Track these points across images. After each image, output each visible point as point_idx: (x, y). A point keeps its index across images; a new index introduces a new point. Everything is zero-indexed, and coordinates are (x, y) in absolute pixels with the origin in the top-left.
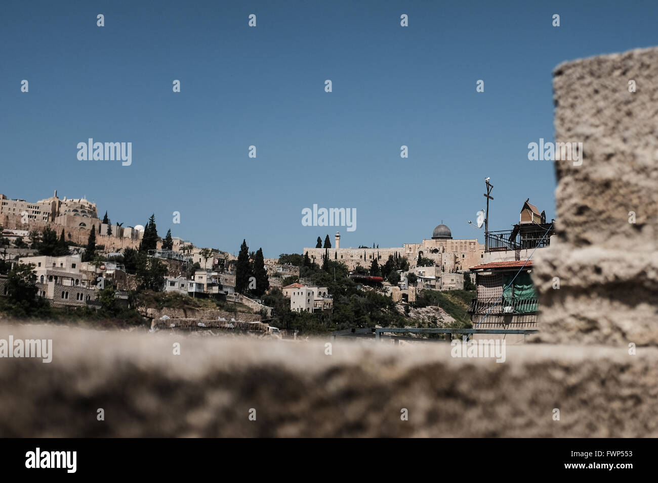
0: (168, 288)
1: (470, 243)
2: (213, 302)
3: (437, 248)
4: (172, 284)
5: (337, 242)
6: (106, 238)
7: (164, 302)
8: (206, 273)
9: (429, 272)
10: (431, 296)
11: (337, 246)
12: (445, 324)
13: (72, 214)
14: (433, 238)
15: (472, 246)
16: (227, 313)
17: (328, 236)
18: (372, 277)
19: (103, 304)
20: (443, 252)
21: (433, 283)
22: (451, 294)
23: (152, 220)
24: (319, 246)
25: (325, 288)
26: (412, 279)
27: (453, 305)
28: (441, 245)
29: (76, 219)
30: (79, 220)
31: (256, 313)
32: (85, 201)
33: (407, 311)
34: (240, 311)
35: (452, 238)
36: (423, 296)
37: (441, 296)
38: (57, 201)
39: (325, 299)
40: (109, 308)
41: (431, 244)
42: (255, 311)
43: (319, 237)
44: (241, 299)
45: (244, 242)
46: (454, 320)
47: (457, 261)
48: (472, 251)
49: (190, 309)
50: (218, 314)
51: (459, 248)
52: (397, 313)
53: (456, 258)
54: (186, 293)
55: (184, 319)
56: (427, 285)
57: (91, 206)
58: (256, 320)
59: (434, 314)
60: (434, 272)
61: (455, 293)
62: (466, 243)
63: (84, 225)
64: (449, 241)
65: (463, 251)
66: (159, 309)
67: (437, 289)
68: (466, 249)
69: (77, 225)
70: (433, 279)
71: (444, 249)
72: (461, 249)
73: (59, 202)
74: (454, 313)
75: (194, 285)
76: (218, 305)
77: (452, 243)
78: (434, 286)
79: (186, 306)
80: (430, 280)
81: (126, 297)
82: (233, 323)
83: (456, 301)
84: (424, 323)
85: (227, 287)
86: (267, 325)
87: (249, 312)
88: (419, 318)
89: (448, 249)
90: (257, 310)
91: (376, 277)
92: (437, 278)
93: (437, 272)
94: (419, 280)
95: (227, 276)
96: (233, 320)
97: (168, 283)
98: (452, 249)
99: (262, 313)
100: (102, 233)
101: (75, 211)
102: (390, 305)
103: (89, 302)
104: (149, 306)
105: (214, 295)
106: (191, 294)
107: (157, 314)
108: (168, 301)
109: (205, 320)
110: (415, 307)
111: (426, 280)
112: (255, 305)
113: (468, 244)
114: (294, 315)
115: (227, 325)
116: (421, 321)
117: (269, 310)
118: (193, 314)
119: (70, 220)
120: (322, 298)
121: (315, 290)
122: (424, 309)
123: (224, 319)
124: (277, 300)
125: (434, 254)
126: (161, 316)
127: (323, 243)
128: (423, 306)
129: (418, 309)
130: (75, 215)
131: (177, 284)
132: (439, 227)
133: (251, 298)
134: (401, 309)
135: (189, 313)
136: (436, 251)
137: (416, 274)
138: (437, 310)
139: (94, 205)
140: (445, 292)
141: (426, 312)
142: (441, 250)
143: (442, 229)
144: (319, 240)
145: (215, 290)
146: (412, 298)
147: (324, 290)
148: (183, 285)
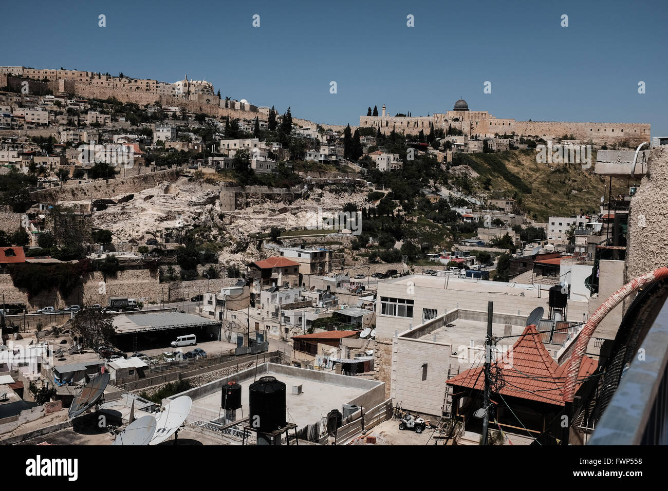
0: (308, 158)
1: (482, 114)
2: (334, 166)
3: (458, 117)
4: (310, 155)
5: (384, 111)
6: (225, 110)
7: (308, 167)
8: (327, 147)
9: (459, 140)
10: (461, 157)
11: (384, 114)
12: (473, 178)
13: (201, 93)
14: (454, 110)
15: (484, 116)
16: (343, 174)
17: (376, 107)
18: (421, 144)
19: (280, 171)
20: (462, 120)
21: (462, 148)
22: (475, 155)
23: (289, 111)
24: (369, 114)
25: (398, 155)
26: (448, 145)
27: (477, 163)
28: (461, 115)
29: (204, 97)
30: (206, 97)
31: (358, 173)
32: (206, 82)
33: (448, 168)
34: (350, 172)
35: (468, 110)
36: (456, 157)
37: (469, 157)
38: (187, 82)
39: (398, 163)
40: (283, 174)
41: (453, 114)
42: (357, 171)
43: (370, 108)
44: (348, 163)
45: (348, 126)
46: (478, 175)
47: (472, 127)
48: (484, 119)
49: (323, 172)
50: (338, 175)
51: (474, 117)
52: (442, 170)
53: (471, 125)
54: (317, 160)
55: (319, 178)
56: (459, 149)
57: (209, 85)
58: (358, 178)
59: (464, 171)
60: (463, 140)
61: (477, 155)
62: (479, 114)
63: (209, 101)
64: (466, 112)
65: (477, 120)
66: (306, 172)
67: (465, 152)
68: (479, 118)
69: (204, 101)
70: (462, 145)
71: (463, 118)
72: (475, 118)
73: (189, 83)
74: (478, 170)
75: (323, 156)
76: (337, 169)
77: (469, 113)
78: (463, 150)
79: (320, 170)
80: (460, 146)
81: (291, 167)
82: (347, 180)
83: (479, 161)
84: (459, 177)
85: (340, 156)
86: (365, 181)
87: (354, 173)
88: (455, 174)
89: (466, 118)
90: (358, 171)
91: (423, 144)
92: (466, 145)
93: (465, 139)
94: (453, 146)
95: (340, 149)
96: (346, 178)
97: (308, 155)
98: (469, 118)
99: (361, 173)
100: (221, 106)
101: (202, 90)
102: (437, 165)
103: (273, 170)
104: (300, 171)
105: (333, 161)
106: (320, 161)
107: (305, 175)
108: (310, 167)
109: (331, 178)
110: (452, 166)
111: (458, 146)
112: (357, 168)
113: (480, 115)
114: (381, 174)
115: (344, 182)
116: (457, 176)
117: (366, 170)
118: (324, 175)
119: (200, 97)
120: (396, 162)
121: (391, 156)
122: (458, 167)
123: (341, 178)
124: (368, 163)
125: (456, 122)
126: (307, 176)
127: (372, 112)
128: (457, 165)
129: (454, 167)
130: (203, 94)
131: (312, 155)
132: (459, 101)
133: (354, 163)
134: (444, 167)
135: (322, 174)
136: (456, 120)
137: (451, 141)
138: (467, 168)
139: (211, 85)
140: (471, 154)
141: (459, 169)
142: (461, 119)
143: (461, 103)
144: (370, 110)
145: (334, 158)
146: (449, 159)
147: (397, 156)
148: (316, 156)
